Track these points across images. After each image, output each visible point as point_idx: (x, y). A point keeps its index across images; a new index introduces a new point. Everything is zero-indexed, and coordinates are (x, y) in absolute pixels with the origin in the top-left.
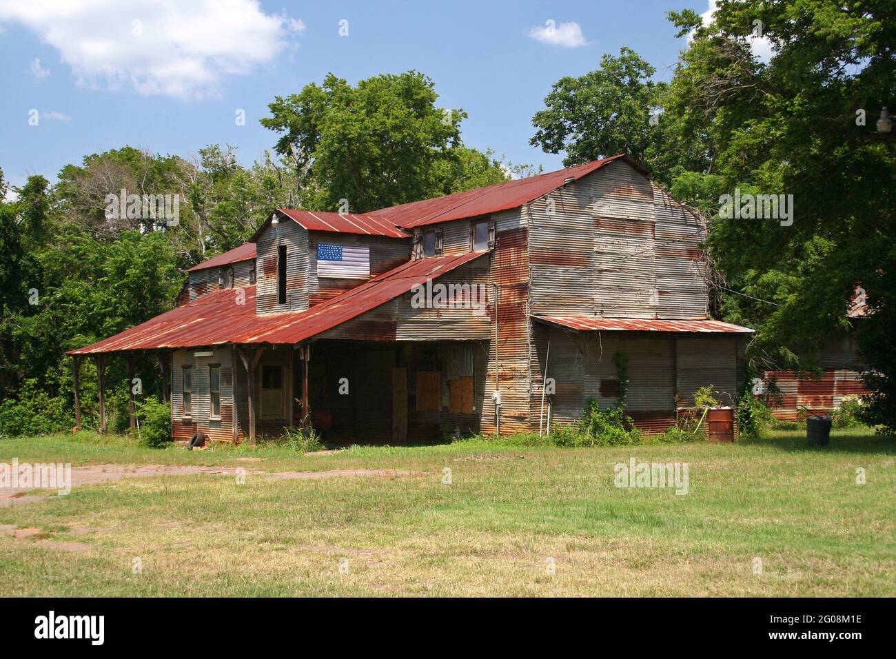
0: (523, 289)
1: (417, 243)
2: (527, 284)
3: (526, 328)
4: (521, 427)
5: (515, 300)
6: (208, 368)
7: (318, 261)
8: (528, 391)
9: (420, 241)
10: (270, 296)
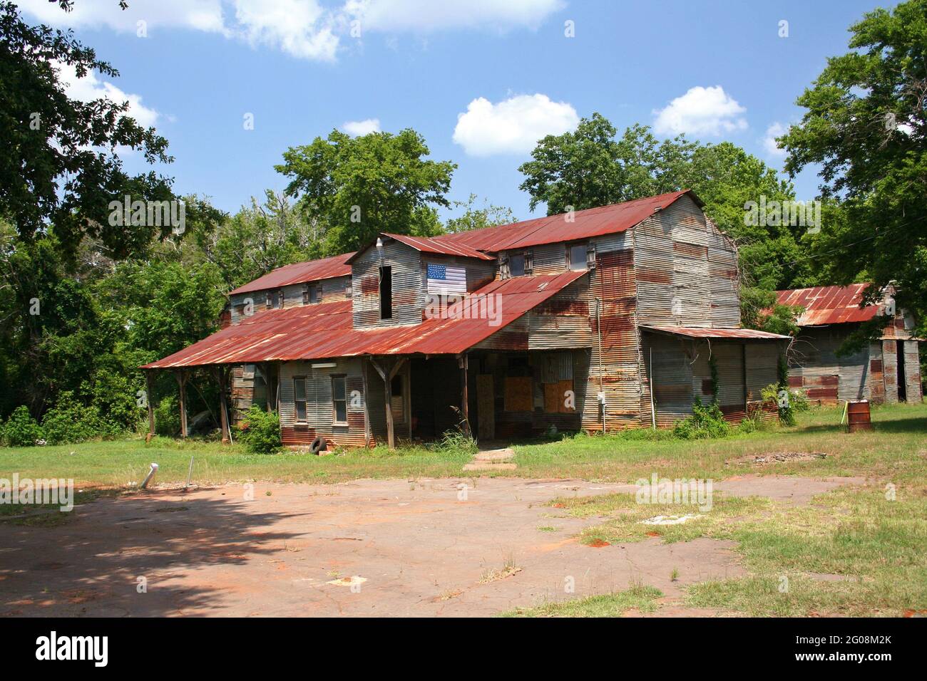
0: (631, 303)
1: (503, 265)
2: (634, 298)
3: (635, 338)
4: (630, 424)
5: (619, 311)
6: (330, 378)
7: (428, 280)
8: (638, 392)
9: (506, 263)
10: (370, 312)
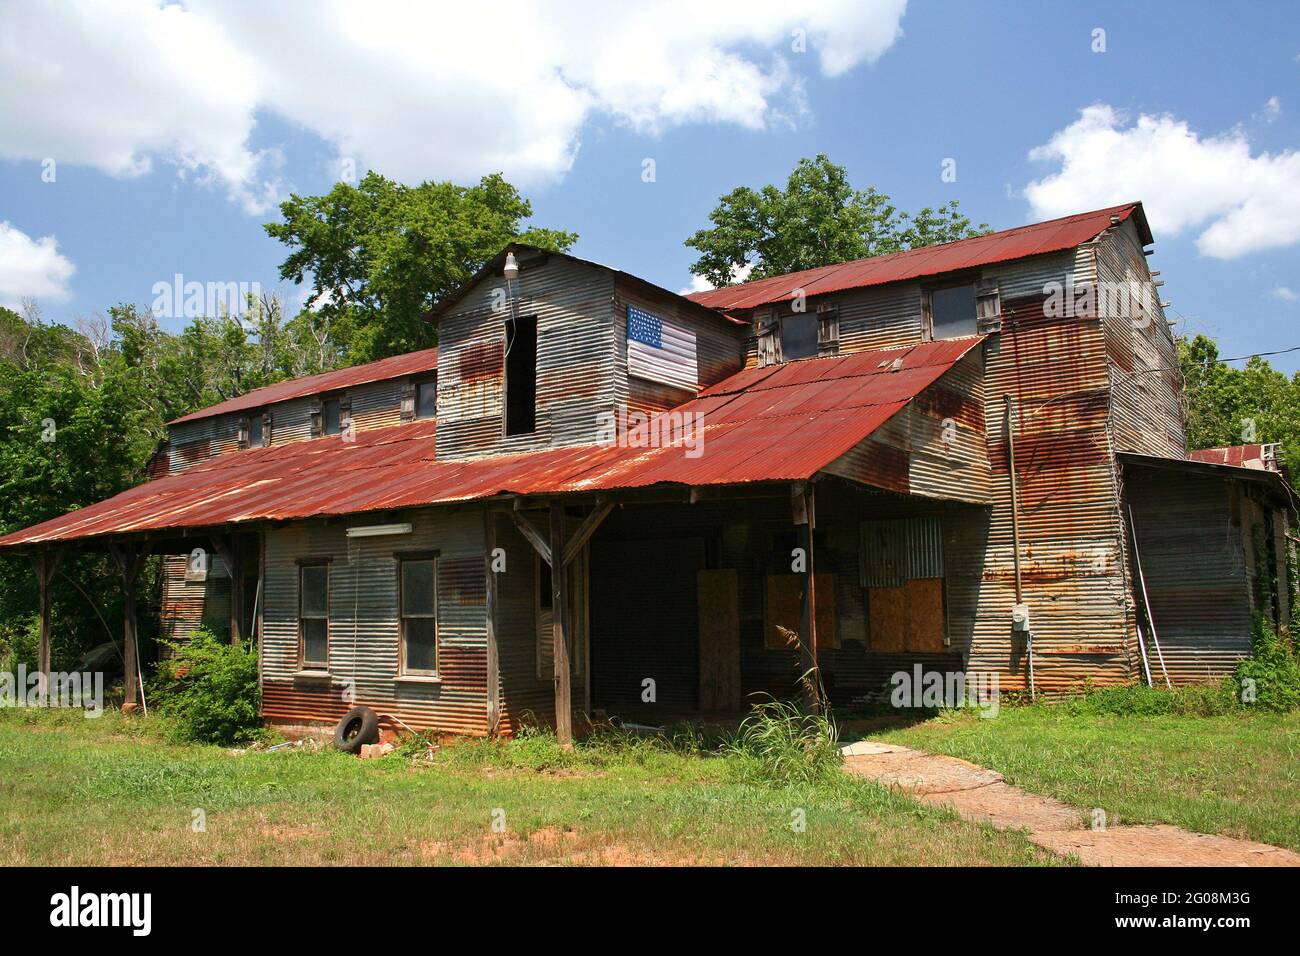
0: (1097, 402)
1: (763, 336)
2: (1106, 392)
3: (1106, 481)
4: (1099, 676)
5: (1066, 422)
7: (630, 342)
8: (1120, 603)
9: (773, 331)
10: (479, 420)
